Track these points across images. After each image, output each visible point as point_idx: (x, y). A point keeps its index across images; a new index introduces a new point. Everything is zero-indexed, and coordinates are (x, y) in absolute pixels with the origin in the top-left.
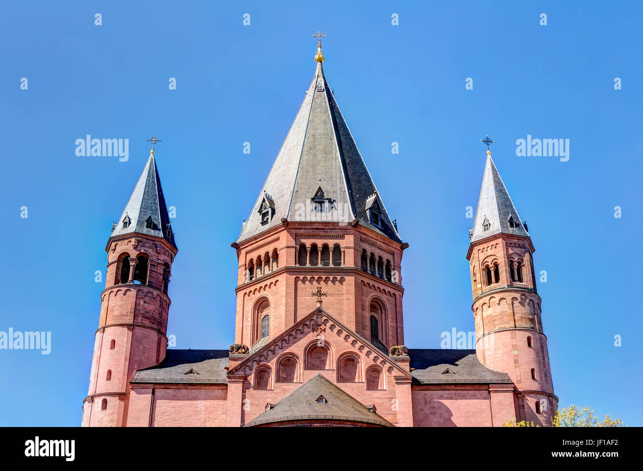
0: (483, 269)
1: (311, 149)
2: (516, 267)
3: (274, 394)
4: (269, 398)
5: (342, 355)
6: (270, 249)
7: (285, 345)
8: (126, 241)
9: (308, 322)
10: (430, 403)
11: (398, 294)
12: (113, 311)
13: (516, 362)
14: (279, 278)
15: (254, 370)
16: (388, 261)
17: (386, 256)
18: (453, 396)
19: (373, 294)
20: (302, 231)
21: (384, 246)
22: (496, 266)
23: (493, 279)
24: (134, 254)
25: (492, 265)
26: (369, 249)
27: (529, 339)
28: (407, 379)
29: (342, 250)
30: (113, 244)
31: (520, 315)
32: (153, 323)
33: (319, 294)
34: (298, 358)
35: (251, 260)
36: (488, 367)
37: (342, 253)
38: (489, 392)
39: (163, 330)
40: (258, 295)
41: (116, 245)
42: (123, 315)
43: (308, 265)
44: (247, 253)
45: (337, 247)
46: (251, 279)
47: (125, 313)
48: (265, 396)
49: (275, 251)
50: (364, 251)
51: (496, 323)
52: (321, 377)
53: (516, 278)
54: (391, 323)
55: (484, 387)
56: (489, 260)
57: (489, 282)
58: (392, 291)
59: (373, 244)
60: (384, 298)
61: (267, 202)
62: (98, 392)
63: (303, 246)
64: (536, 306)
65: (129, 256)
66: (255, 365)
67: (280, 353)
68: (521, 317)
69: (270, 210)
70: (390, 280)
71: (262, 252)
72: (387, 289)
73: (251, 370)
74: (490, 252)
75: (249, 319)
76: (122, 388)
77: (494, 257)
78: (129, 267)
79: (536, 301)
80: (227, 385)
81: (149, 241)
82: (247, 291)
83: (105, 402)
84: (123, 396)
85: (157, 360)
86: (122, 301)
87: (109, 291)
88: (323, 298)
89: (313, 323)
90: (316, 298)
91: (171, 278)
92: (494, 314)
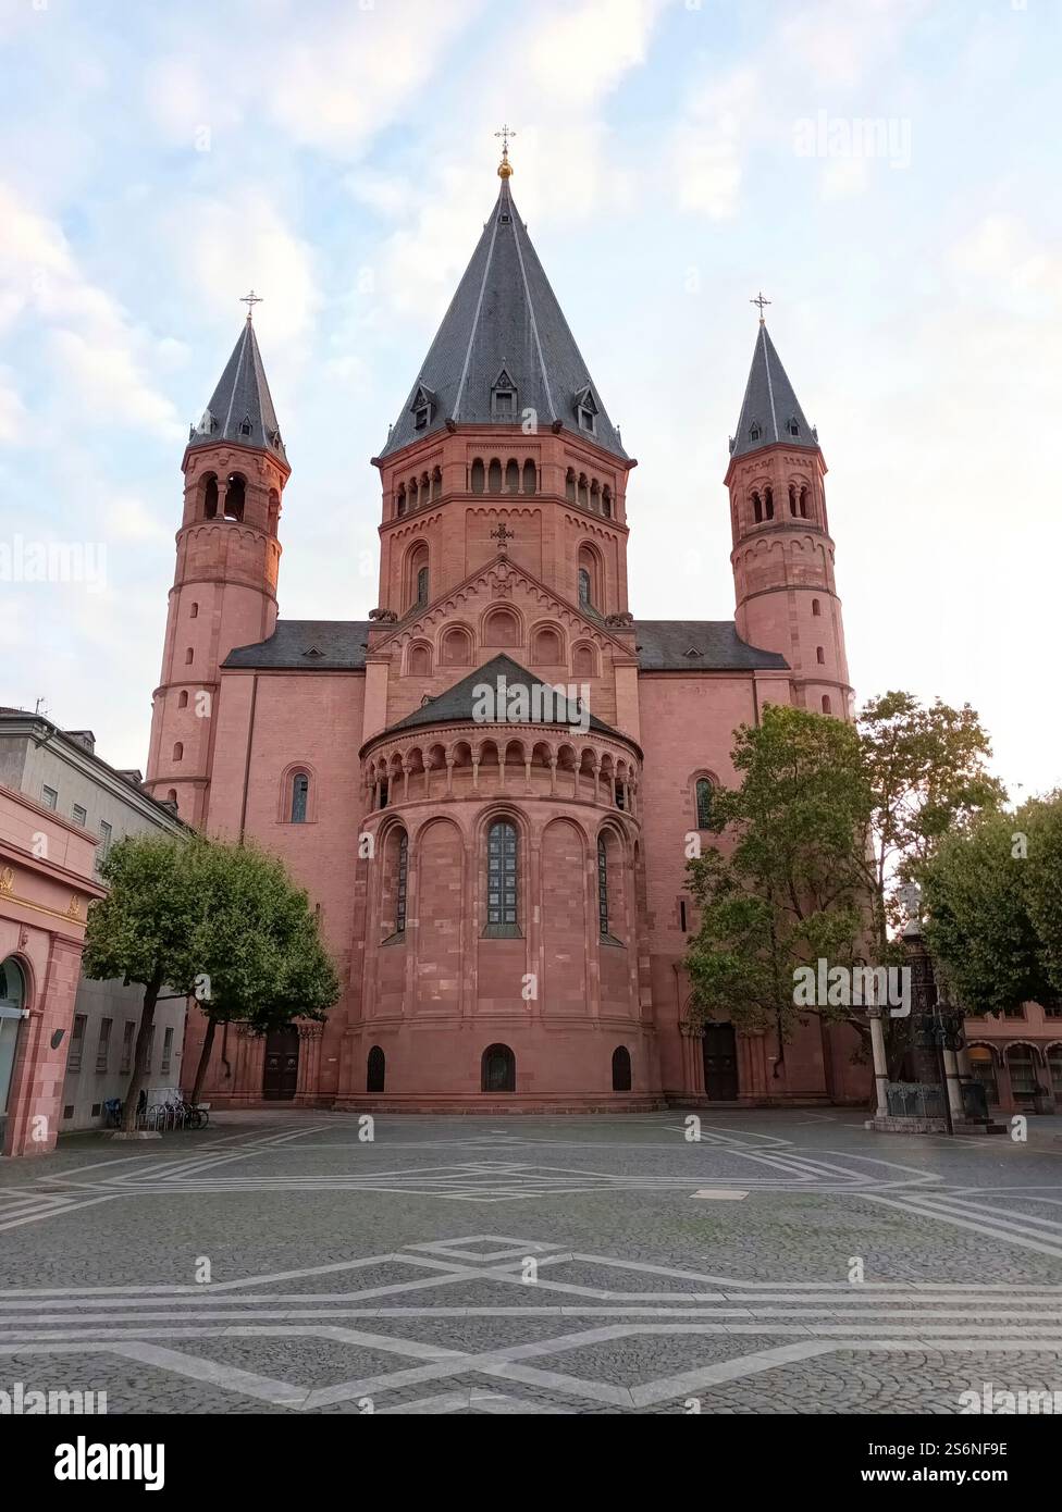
0: (749, 499)
1: (491, 313)
2: (799, 495)
3: (435, 683)
4: (427, 689)
5: (535, 626)
6: (430, 466)
7: (450, 609)
8: (211, 454)
9: (485, 577)
10: (666, 697)
11: (620, 536)
12: (193, 560)
13: (795, 637)
14: (443, 511)
15: (405, 648)
16: (607, 487)
17: (603, 479)
18: (700, 686)
19: (583, 536)
20: (477, 439)
21: (601, 463)
22: (769, 493)
23: (764, 514)
24: (223, 475)
25: (763, 493)
26: (578, 468)
27: (815, 603)
28: (632, 661)
29: (537, 468)
30: (192, 459)
31: (802, 568)
32: (255, 579)
33: (502, 533)
34: (472, 630)
35: (402, 485)
36: (752, 645)
37: (538, 473)
38: (754, 681)
39: (270, 591)
40: (411, 538)
41: (196, 460)
42: (208, 566)
43: (486, 491)
44: (395, 474)
45: (530, 464)
46: (400, 514)
47: (211, 564)
48: (422, 686)
49: (437, 468)
50: (571, 470)
51: (766, 579)
52: (502, 657)
53: (798, 512)
54: (608, 580)
55: (746, 675)
56: (759, 486)
57: (759, 519)
58: (612, 532)
59: (584, 461)
60: (599, 542)
61: (424, 396)
62: (174, 681)
63: (478, 463)
64: (827, 553)
65: (216, 478)
66: (406, 641)
67: (445, 621)
68: (804, 570)
69: (429, 406)
70: (609, 515)
71: (417, 473)
72: (605, 529)
73: (401, 646)
74: (761, 472)
75: (399, 574)
76: (209, 676)
77: (766, 481)
78: (217, 493)
79: (827, 547)
80: (364, 670)
81: (247, 455)
82: (396, 531)
83: (185, 694)
84: (213, 687)
85: (263, 635)
86: (206, 545)
87: (187, 531)
88: (508, 540)
89: (493, 576)
90: (497, 540)
91: (281, 514)
92: (764, 567)
